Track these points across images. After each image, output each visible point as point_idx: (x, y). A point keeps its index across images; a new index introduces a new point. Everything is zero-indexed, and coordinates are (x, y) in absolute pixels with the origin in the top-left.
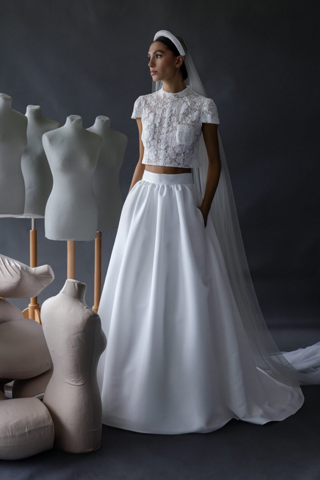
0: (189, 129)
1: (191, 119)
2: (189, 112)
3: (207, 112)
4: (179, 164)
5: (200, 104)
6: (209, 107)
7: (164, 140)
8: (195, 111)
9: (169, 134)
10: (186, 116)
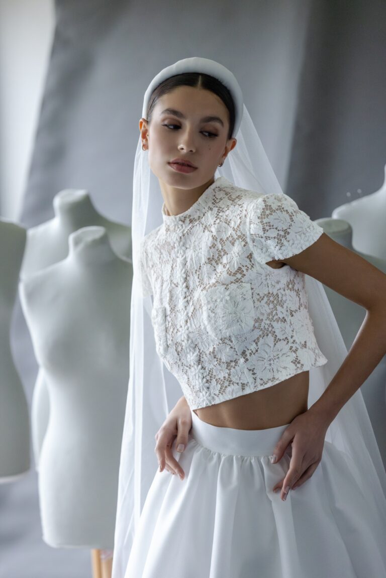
0: (228, 293)
1: (228, 266)
2: (220, 251)
3: (262, 237)
4: (243, 385)
5: (239, 221)
6: (262, 222)
7: (186, 341)
8: (233, 244)
9: (191, 324)
10: (217, 264)
